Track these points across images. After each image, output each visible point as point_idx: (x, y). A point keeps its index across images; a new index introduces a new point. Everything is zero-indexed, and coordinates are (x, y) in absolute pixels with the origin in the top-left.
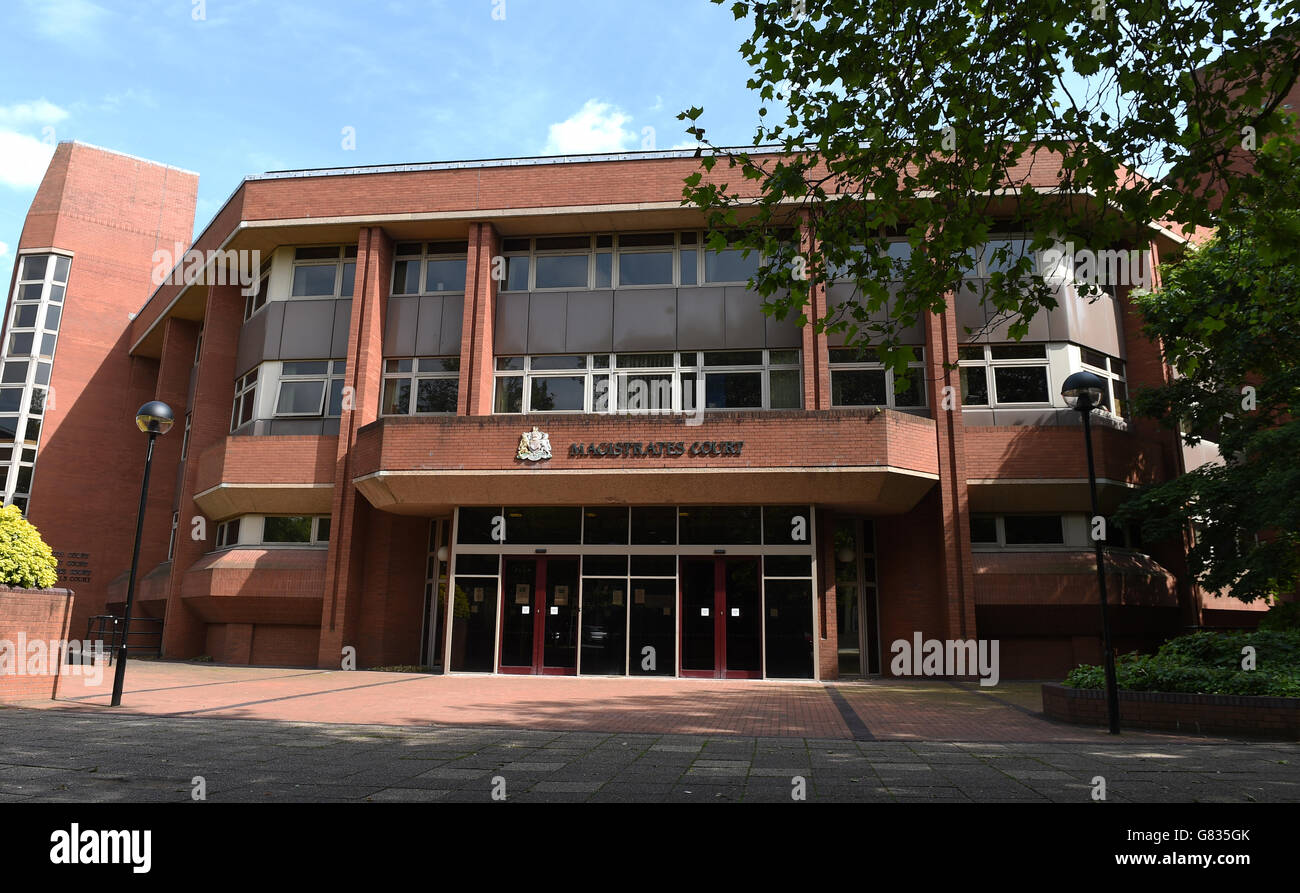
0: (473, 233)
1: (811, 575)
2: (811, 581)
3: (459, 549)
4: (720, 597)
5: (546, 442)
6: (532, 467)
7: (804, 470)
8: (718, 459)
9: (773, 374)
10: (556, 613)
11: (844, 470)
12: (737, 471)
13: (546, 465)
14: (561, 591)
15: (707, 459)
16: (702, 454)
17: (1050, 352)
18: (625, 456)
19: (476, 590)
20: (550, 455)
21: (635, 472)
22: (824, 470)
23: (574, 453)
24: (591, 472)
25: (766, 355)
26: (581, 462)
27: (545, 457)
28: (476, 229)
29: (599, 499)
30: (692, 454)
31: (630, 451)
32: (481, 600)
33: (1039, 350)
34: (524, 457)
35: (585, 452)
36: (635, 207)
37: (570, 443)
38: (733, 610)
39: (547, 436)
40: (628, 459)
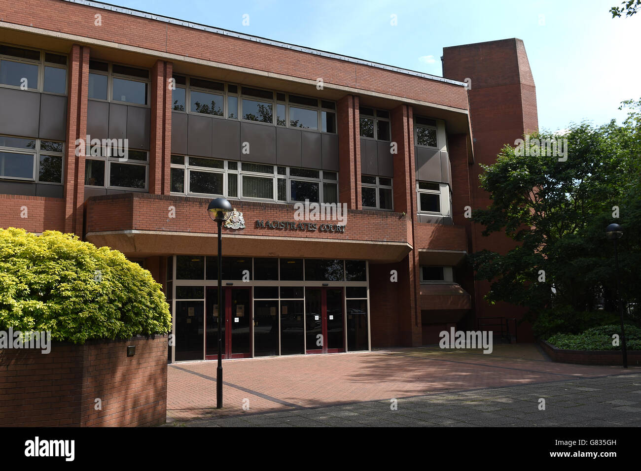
0: (160, 68)
1: (367, 297)
2: (367, 300)
3: (177, 283)
4: (324, 309)
5: (241, 218)
6: (234, 233)
7: (372, 243)
8: (333, 235)
9: (325, 185)
10: (238, 321)
11: (389, 243)
12: (342, 241)
13: (241, 232)
14: (241, 308)
15: (328, 234)
16: (325, 231)
17: (441, 188)
18: (286, 229)
19: (189, 308)
20: (244, 226)
21: (291, 239)
22: (381, 243)
23: (258, 225)
24: (267, 238)
25: (321, 173)
26: (262, 232)
27: (242, 227)
28: (163, 65)
29: (265, 253)
30: (320, 231)
31: (288, 227)
32: (193, 315)
33: (436, 186)
34: (229, 226)
35: (264, 225)
36: (265, 74)
37: (256, 220)
38: (330, 316)
39: (242, 214)
40: (287, 231)
